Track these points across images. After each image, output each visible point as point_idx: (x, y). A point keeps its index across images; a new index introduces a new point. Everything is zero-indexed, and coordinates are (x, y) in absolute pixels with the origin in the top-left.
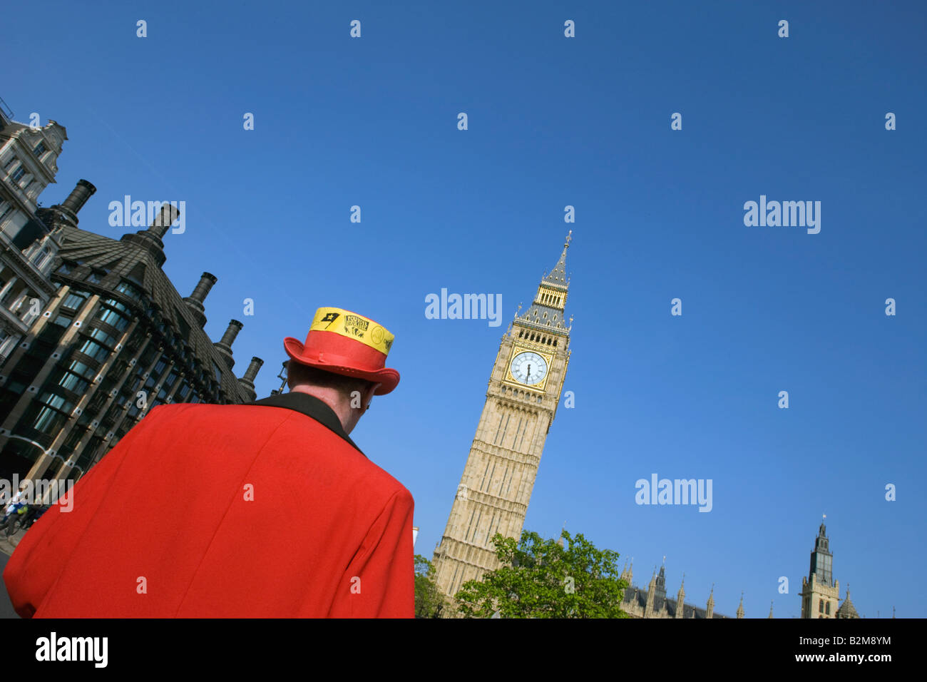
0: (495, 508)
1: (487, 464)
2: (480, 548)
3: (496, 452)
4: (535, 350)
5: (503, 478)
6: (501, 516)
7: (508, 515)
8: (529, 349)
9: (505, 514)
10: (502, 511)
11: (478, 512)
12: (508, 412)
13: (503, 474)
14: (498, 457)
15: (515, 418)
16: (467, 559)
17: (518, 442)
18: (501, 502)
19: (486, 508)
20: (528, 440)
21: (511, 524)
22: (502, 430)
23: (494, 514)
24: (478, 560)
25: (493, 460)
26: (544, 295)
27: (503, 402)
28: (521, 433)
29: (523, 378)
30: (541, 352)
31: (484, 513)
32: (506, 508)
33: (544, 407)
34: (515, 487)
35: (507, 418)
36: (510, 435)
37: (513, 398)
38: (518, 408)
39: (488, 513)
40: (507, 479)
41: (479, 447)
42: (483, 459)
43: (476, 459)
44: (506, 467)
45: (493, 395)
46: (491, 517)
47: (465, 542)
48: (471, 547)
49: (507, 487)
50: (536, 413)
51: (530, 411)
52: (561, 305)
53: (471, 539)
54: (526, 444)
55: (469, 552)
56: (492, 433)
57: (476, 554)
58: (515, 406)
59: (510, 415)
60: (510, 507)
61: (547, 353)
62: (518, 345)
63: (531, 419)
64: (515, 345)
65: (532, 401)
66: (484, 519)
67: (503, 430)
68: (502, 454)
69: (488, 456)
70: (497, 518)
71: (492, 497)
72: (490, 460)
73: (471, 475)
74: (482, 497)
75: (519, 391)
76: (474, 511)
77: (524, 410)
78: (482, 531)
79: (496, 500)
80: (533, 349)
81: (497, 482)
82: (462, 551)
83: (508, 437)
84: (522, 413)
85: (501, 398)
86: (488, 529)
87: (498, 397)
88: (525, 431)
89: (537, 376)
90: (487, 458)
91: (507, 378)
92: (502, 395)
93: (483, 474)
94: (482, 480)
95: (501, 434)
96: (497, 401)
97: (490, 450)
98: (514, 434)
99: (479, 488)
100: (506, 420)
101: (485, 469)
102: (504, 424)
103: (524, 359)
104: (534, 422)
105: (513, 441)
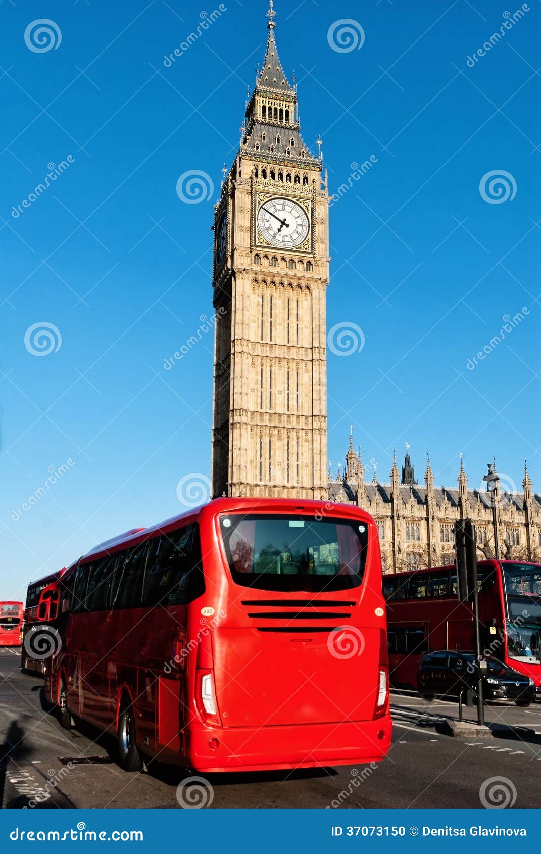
0: (288, 429)
1: (259, 370)
2: (284, 487)
3: (267, 351)
4: (286, 195)
5: (286, 386)
6: (298, 438)
7: (307, 434)
8: (277, 193)
9: (302, 434)
10: (297, 430)
11: (266, 439)
12: (268, 292)
13: (286, 380)
14: (271, 359)
15: (280, 298)
17: (293, 331)
18: (294, 419)
19: (276, 432)
20: (307, 328)
22: (267, 319)
23: (289, 437)
25: (267, 363)
26: (264, 107)
27: (260, 278)
28: (293, 318)
29: (272, 233)
30: (295, 196)
31: (274, 439)
32: (302, 426)
33: (317, 277)
34: (307, 396)
35: (269, 299)
36: (280, 324)
37: (273, 270)
38: (282, 284)
39: (280, 439)
40: (293, 386)
41: (245, 349)
42: (253, 364)
43: (245, 367)
44: (286, 370)
45: (245, 270)
46: (285, 442)
47: (262, 483)
50: (307, 287)
51: (299, 286)
52: (292, 122)
53: (267, 478)
54: (305, 333)
58: (278, 280)
59: (272, 295)
60: (306, 424)
61: (303, 196)
62: (259, 190)
63: (303, 296)
65: (299, 271)
66: (277, 446)
67: (269, 320)
68: (277, 352)
69: (259, 359)
70: (293, 443)
71: (280, 415)
72: (262, 365)
73: (244, 391)
74: (267, 417)
76: (261, 439)
77: (290, 285)
78: (279, 464)
79: (286, 419)
80: (282, 194)
81: (280, 392)
83: (278, 327)
85: (256, 273)
86: (286, 459)
87: (252, 270)
88: (297, 314)
89: (297, 233)
90: (258, 363)
91: (257, 241)
92: (256, 268)
93: (259, 386)
94: (260, 394)
95: (267, 326)
96: (251, 278)
97: (258, 351)
98: (284, 321)
99: (259, 406)
100: (269, 303)
101: (259, 378)
102: (267, 309)
103: (272, 210)
104: (307, 299)
105: (286, 331)
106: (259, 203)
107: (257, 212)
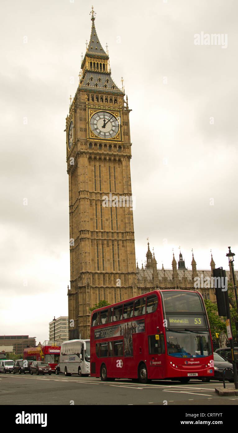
0: (112, 240)
1: (95, 207)
3: (98, 197)
4: (105, 110)
5: (110, 216)
6: (118, 245)
7: (123, 243)
8: (100, 109)
9: (120, 243)
10: (118, 241)
11: (100, 247)
12: (97, 164)
13: (110, 213)
14: (101, 201)
15: (104, 168)
16: (104, 284)
17: (113, 185)
18: (115, 235)
19: (105, 242)
20: (120, 183)
21: (128, 249)
23: (113, 245)
24: (113, 282)
25: (99, 204)
27: (93, 157)
28: (113, 178)
29: (102, 133)
30: (110, 110)
31: (105, 246)
32: (120, 238)
33: (125, 154)
34: (122, 221)
35: (98, 168)
36: (105, 182)
37: (100, 152)
38: (105, 159)
39: (108, 246)
40: (114, 216)
41: (86, 196)
42: (91, 205)
43: (86, 206)
45: (84, 152)
46: (111, 247)
47: (99, 272)
48: (104, 274)
49: (115, 222)
50: (120, 160)
51: (115, 160)
52: (108, 70)
53: (102, 269)
55: (104, 279)
56: (91, 183)
57: (109, 279)
58: (103, 157)
59: (100, 166)
60: (123, 237)
61: (115, 111)
62: (90, 108)
63: (117, 166)
64: (89, 108)
65: (115, 152)
66: (106, 251)
67: (99, 179)
69: (94, 201)
70: (116, 248)
71: (107, 233)
72: (96, 205)
73: (86, 219)
74: (100, 234)
75: (103, 145)
76: (97, 247)
77: (110, 159)
78: (109, 260)
79: (111, 234)
80: (103, 109)
81: (107, 220)
82: (99, 279)
84: (107, 164)
85: (90, 154)
86: (112, 257)
87: (88, 152)
88: (115, 176)
89: (112, 130)
90: (94, 204)
91: (90, 136)
92: (91, 151)
93: (95, 217)
94: (95, 221)
95: (98, 182)
96: (88, 157)
97: (94, 197)
98: (108, 180)
99: (96, 228)
100: (98, 170)
101: (95, 212)
102: (98, 174)
103: (98, 118)
104: (119, 167)
105: (109, 185)
106: (91, 115)
107: (90, 120)
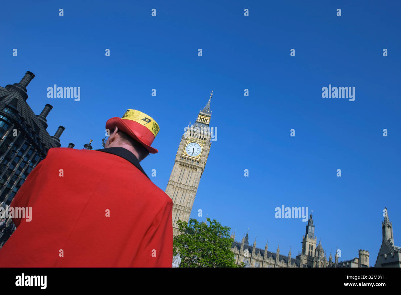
0: (178, 209)
1: (174, 190)
3: (178, 185)
4: (196, 142)
5: (181, 196)
6: (180, 213)
7: (183, 212)
8: (194, 141)
9: (182, 212)
10: (181, 210)
12: (184, 168)
14: (179, 188)
15: (187, 171)
17: (188, 181)
18: (181, 207)
20: (193, 180)
21: (185, 216)
22: (181, 176)
23: (177, 212)
25: (177, 189)
26: (200, 118)
27: (182, 164)
29: (191, 153)
30: (199, 142)
32: (183, 209)
33: (200, 166)
34: (187, 201)
35: (184, 170)
36: (185, 178)
37: (186, 162)
38: (188, 167)
41: (171, 183)
42: (173, 188)
43: (170, 189)
44: (183, 192)
45: (178, 161)
46: (176, 213)
49: (183, 200)
50: (196, 169)
51: (193, 168)
52: (208, 123)
54: (192, 182)
56: (177, 177)
58: (187, 165)
59: (185, 170)
60: (184, 209)
61: (202, 143)
62: (189, 140)
63: (194, 171)
65: (195, 164)
68: (181, 186)
69: (175, 187)
71: (177, 205)
72: (176, 189)
75: (189, 159)
77: (191, 167)
79: (178, 206)
81: (179, 198)
83: (184, 179)
84: (190, 169)
85: (181, 162)
87: (180, 161)
88: (191, 176)
89: (197, 153)
90: (175, 188)
91: (184, 153)
92: (181, 161)
93: (173, 195)
95: (181, 178)
96: (180, 164)
97: (176, 185)
100: (183, 172)
101: (174, 193)
102: (182, 173)
103: (191, 145)
104: (195, 172)
105: (186, 180)
107: (187, 145)
